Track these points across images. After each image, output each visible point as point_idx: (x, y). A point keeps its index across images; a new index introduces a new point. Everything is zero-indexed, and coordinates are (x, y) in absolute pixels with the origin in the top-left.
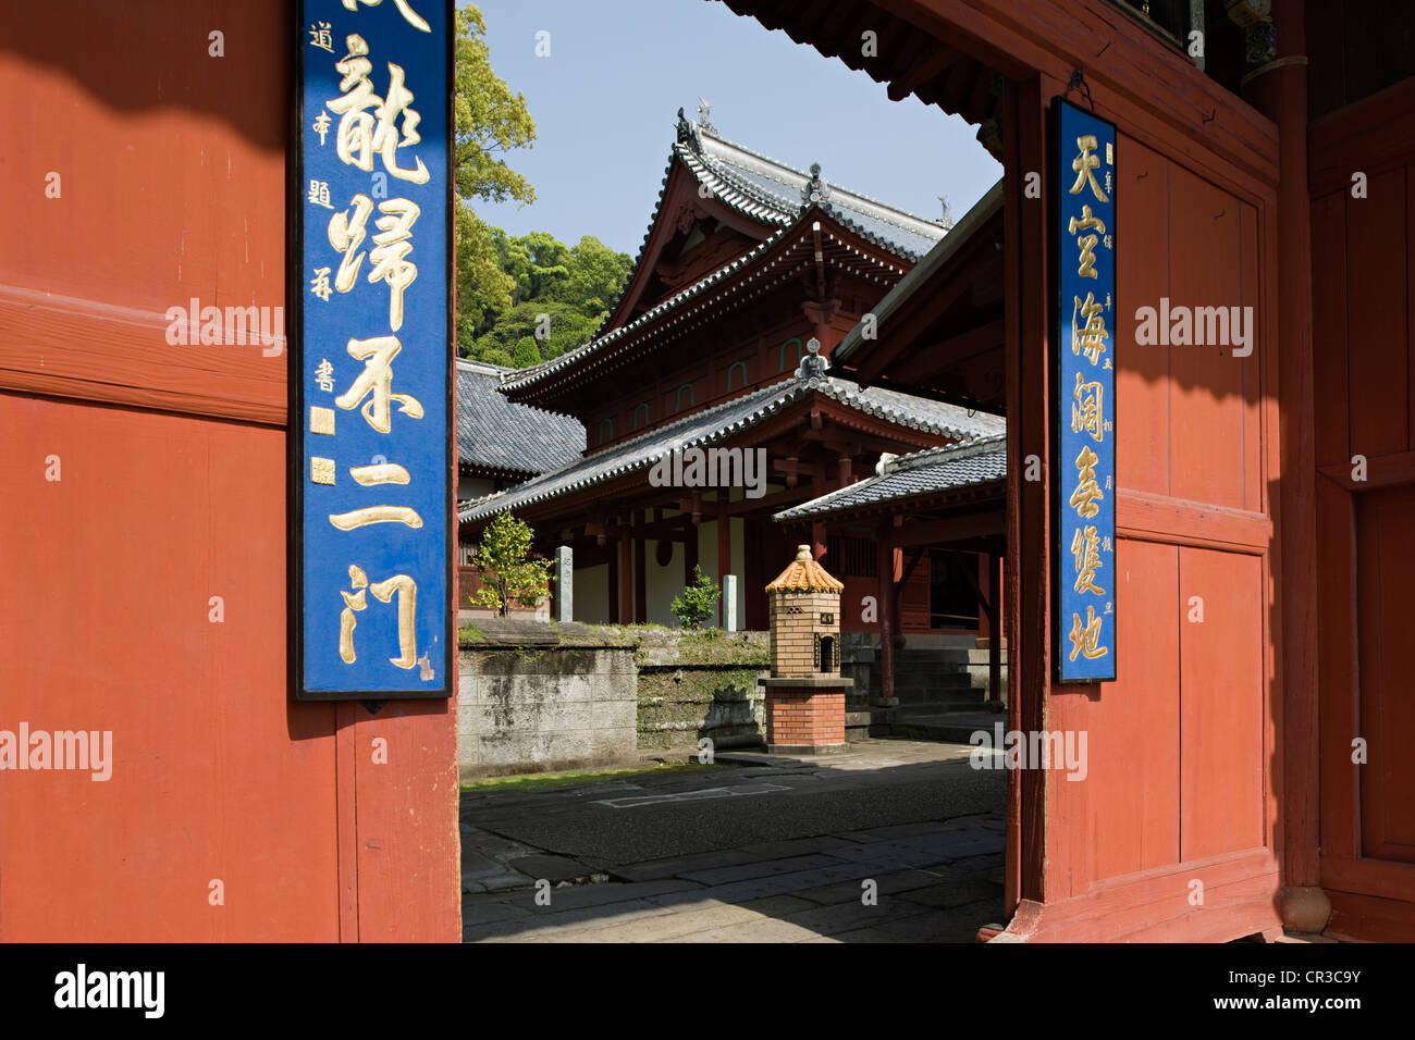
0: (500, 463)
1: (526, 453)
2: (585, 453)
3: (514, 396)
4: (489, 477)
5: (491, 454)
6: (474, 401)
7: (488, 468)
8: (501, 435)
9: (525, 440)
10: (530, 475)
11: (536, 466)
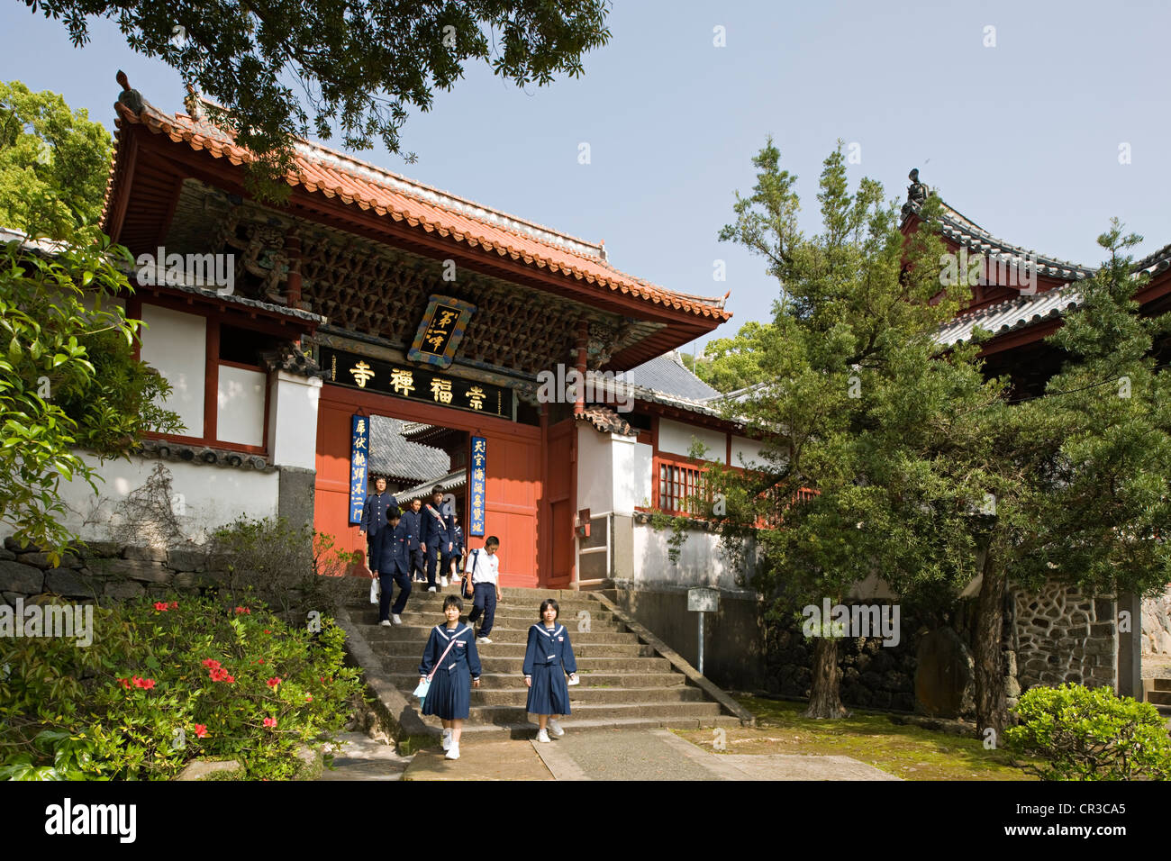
0: (402, 475)
1: (419, 468)
2: (449, 472)
3: (410, 438)
4: (396, 482)
5: (398, 469)
6: (388, 435)
7: (394, 477)
8: (404, 457)
9: (419, 460)
10: (421, 482)
11: (424, 477)
